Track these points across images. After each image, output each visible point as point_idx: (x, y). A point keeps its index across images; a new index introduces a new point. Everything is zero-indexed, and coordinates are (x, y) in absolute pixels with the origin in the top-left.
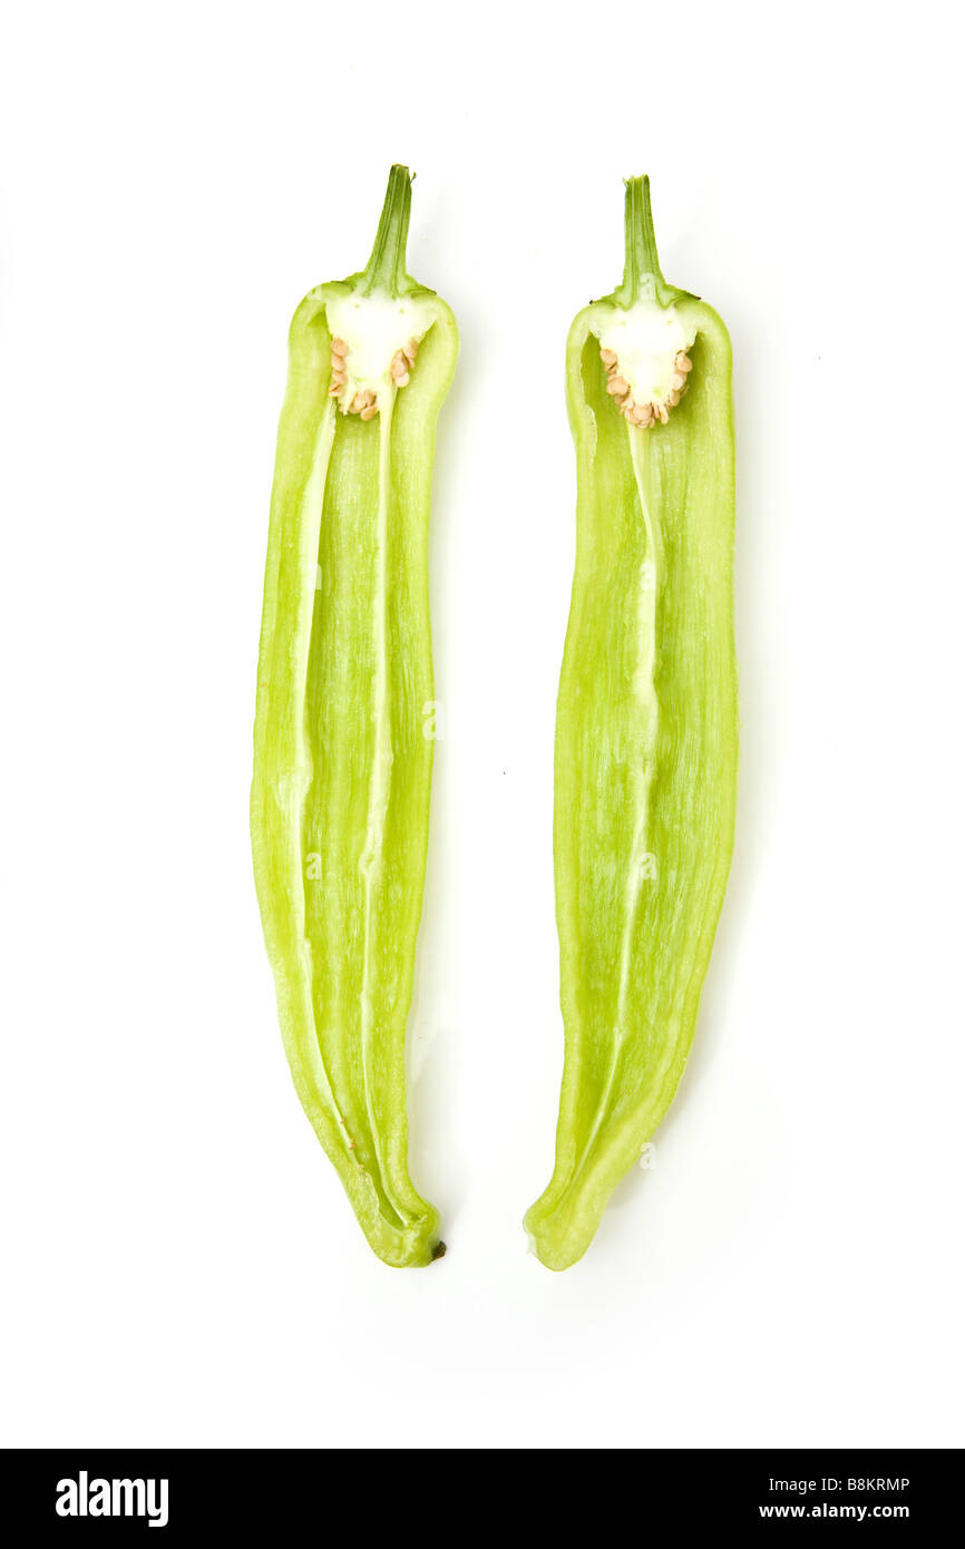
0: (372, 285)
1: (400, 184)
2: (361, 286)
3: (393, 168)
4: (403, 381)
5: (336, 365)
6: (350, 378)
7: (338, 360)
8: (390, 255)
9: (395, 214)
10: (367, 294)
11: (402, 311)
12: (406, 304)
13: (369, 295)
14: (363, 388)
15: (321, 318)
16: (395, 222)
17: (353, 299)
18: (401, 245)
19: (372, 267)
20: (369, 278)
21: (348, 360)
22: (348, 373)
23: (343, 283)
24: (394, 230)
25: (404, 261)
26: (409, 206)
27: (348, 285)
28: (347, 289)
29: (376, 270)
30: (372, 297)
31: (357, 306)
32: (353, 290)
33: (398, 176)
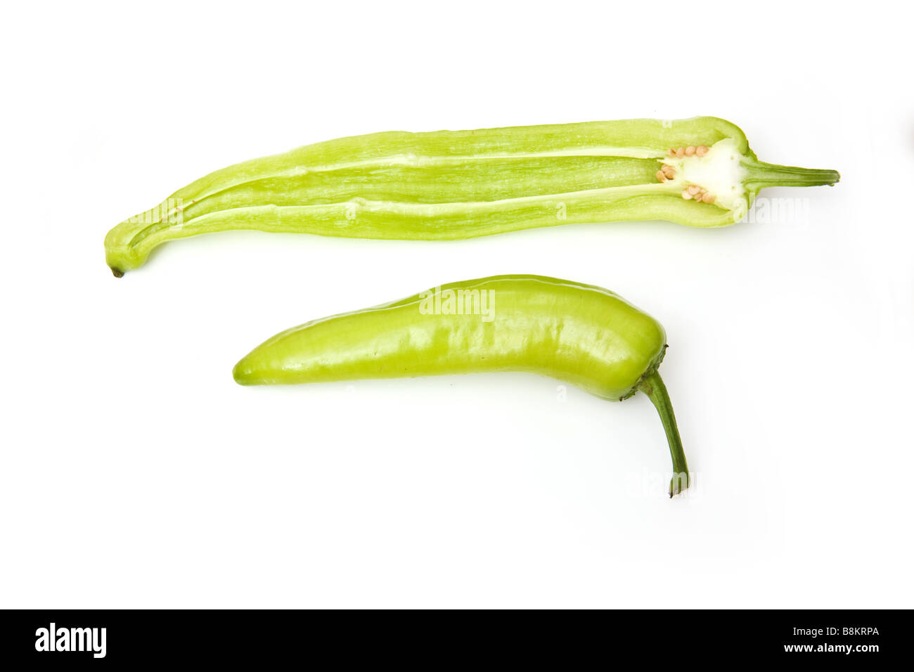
0: (749, 167)
1: (824, 178)
2: (748, 160)
3: (835, 172)
4: (687, 196)
5: (690, 150)
6: (682, 160)
7: (693, 151)
8: (773, 176)
9: (803, 177)
10: (742, 164)
11: (733, 188)
12: (740, 190)
13: (741, 166)
14: (677, 168)
15: (720, 137)
16: (797, 178)
17: (738, 157)
18: (780, 183)
19: (763, 166)
20: (755, 164)
21: (694, 157)
22: (685, 159)
23: (748, 147)
24: (791, 177)
25: (770, 186)
26: (810, 186)
27: (747, 151)
28: (744, 152)
29: (761, 168)
30: (740, 167)
31: (732, 158)
32: (744, 155)
33: (830, 175)
